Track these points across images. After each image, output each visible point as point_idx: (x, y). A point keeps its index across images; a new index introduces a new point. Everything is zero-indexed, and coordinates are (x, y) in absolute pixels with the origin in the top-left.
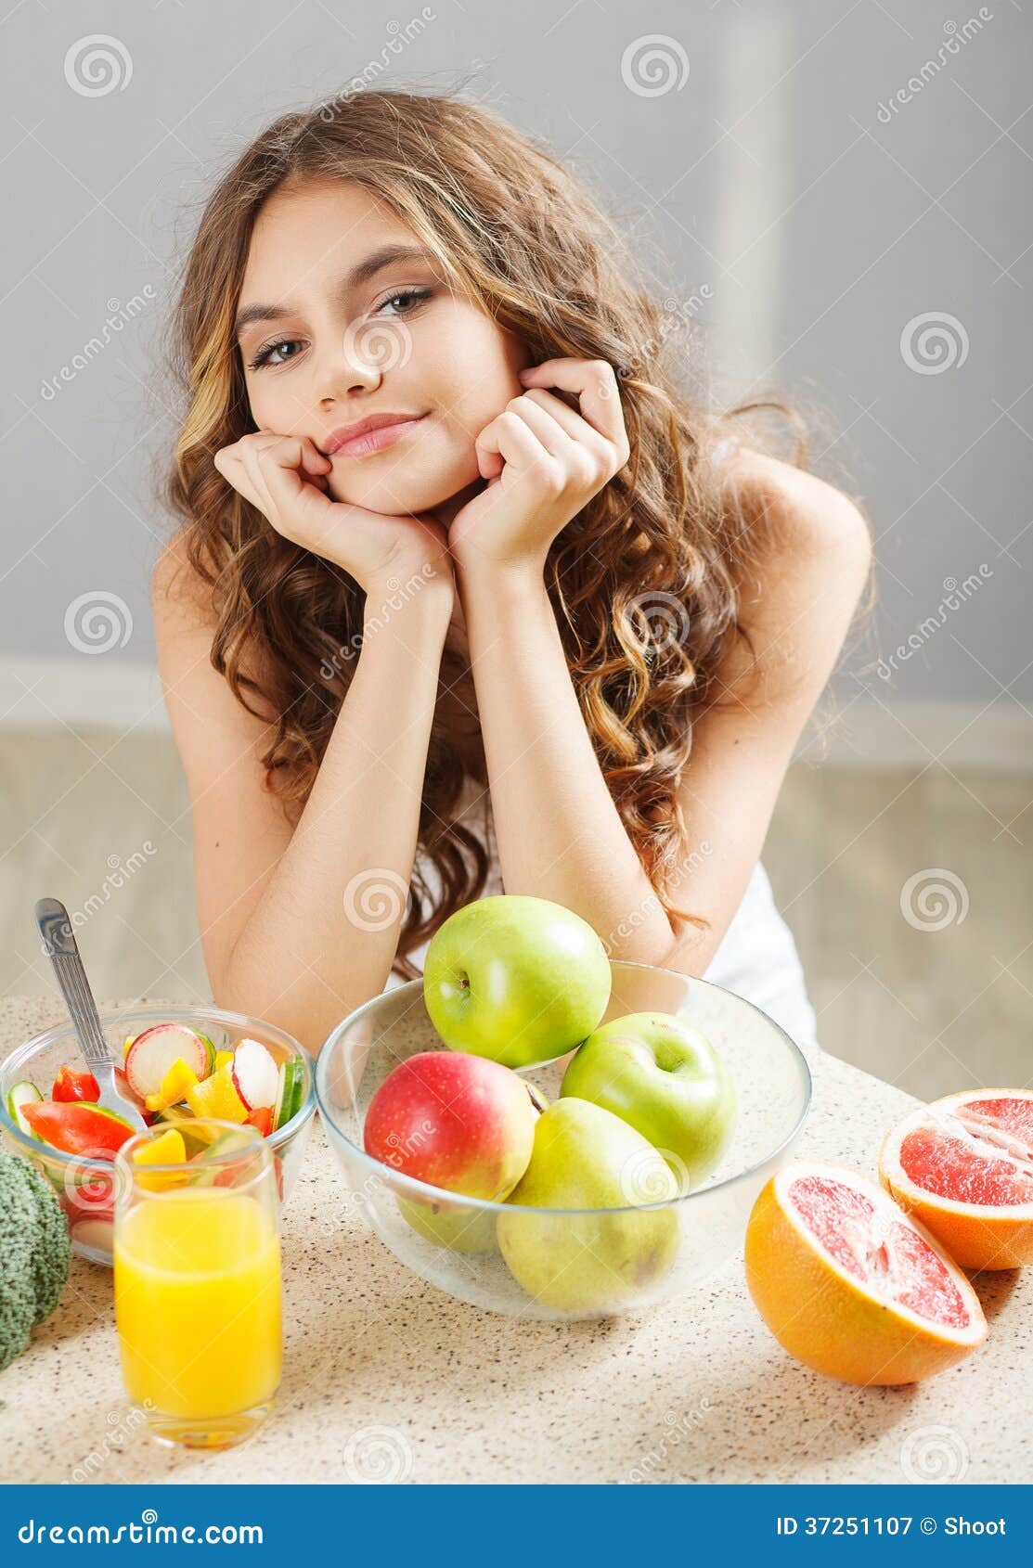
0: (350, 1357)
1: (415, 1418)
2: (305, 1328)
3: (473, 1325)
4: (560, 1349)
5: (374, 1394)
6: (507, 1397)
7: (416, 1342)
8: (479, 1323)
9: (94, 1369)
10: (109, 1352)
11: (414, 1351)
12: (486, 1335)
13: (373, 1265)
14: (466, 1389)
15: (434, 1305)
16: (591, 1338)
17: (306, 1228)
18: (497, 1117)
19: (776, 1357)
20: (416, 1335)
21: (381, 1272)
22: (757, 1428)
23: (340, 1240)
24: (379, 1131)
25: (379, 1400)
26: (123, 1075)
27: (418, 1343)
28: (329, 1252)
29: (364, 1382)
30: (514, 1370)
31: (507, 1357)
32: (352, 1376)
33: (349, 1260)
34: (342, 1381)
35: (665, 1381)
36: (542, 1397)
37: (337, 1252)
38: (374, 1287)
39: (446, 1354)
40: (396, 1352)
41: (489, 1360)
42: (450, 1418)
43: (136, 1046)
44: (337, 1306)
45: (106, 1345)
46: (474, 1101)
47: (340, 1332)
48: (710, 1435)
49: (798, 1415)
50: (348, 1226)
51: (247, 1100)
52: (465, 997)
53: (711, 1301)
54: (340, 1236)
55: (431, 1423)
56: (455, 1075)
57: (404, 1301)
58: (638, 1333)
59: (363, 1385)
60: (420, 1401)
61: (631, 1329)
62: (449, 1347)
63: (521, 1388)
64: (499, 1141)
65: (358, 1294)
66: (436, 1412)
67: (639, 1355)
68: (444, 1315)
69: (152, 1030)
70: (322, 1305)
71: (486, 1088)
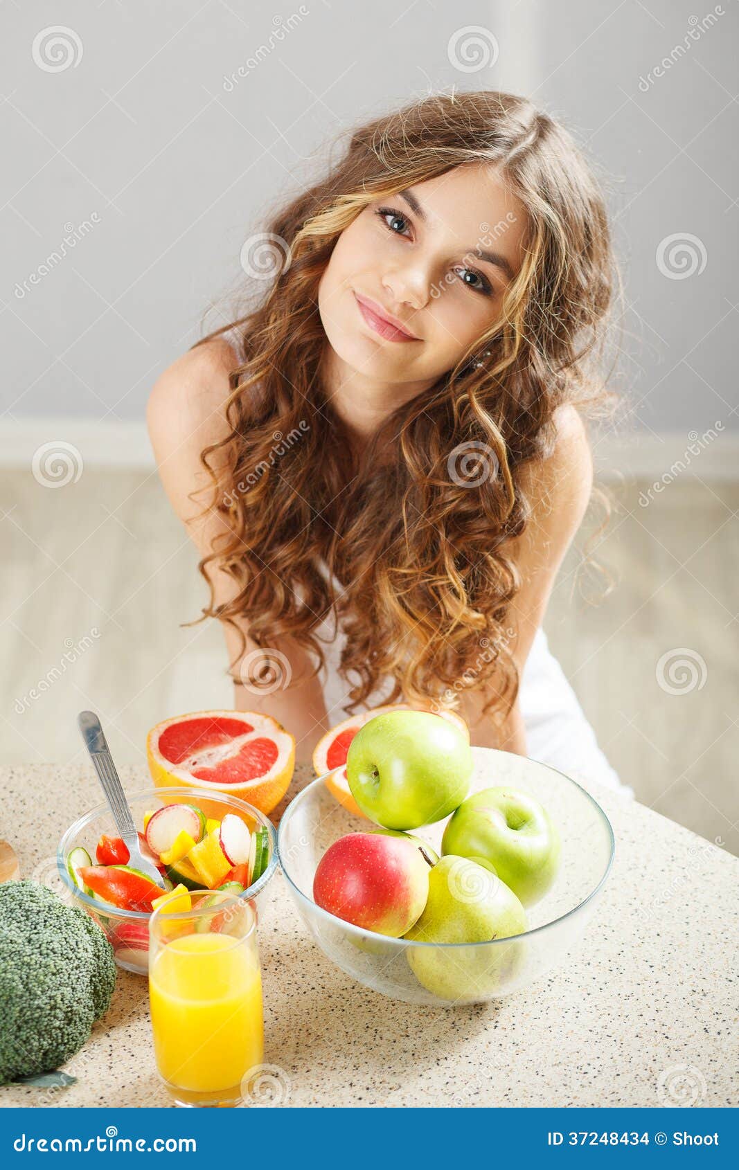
0: (307, 1036)
1: (355, 1081)
2: (276, 1015)
3: (388, 1009)
4: (449, 1025)
5: (325, 1064)
6: (416, 1063)
7: (351, 1023)
8: (393, 1008)
9: (135, 1051)
10: (145, 1038)
11: (350, 1030)
12: (399, 1016)
13: (318, 965)
14: (387, 1059)
15: (362, 994)
16: (469, 1017)
17: (272, 937)
18: (405, 879)
19: (595, 1027)
20: (351, 1017)
21: (324, 970)
22: (585, 1082)
23: (295, 945)
24: (325, 890)
25: (329, 1068)
26: (144, 838)
27: (353, 1024)
28: (288, 955)
29: (318, 1055)
30: (419, 1042)
31: (414, 1033)
32: (309, 1051)
33: (302, 961)
34: (303, 1055)
35: (521, 1048)
36: (439, 1062)
37: (293, 955)
38: (320, 981)
39: (372, 1031)
40: (338, 1031)
41: (402, 1036)
42: (378, 1080)
43: (152, 821)
44: (296, 997)
45: (142, 1032)
46: (389, 869)
47: (299, 1017)
48: (554, 1089)
49: (612, 1071)
50: (300, 935)
51: (230, 858)
52: (376, 782)
53: (549, 986)
54: (295, 942)
55: (365, 1085)
56: (375, 852)
57: (342, 992)
58: (502, 1011)
59: (318, 1057)
60: (357, 1069)
61: (496, 1009)
62: (374, 1027)
63: (425, 1056)
64: (407, 896)
65: (310, 988)
66: (368, 1077)
67: (503, 1028)
68: (369, 1002)
69: (163, 809)
70: (286, 996)
71: (396, 860)
